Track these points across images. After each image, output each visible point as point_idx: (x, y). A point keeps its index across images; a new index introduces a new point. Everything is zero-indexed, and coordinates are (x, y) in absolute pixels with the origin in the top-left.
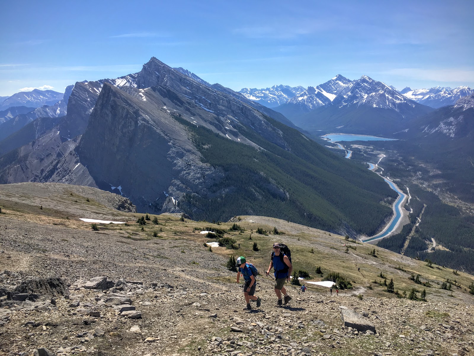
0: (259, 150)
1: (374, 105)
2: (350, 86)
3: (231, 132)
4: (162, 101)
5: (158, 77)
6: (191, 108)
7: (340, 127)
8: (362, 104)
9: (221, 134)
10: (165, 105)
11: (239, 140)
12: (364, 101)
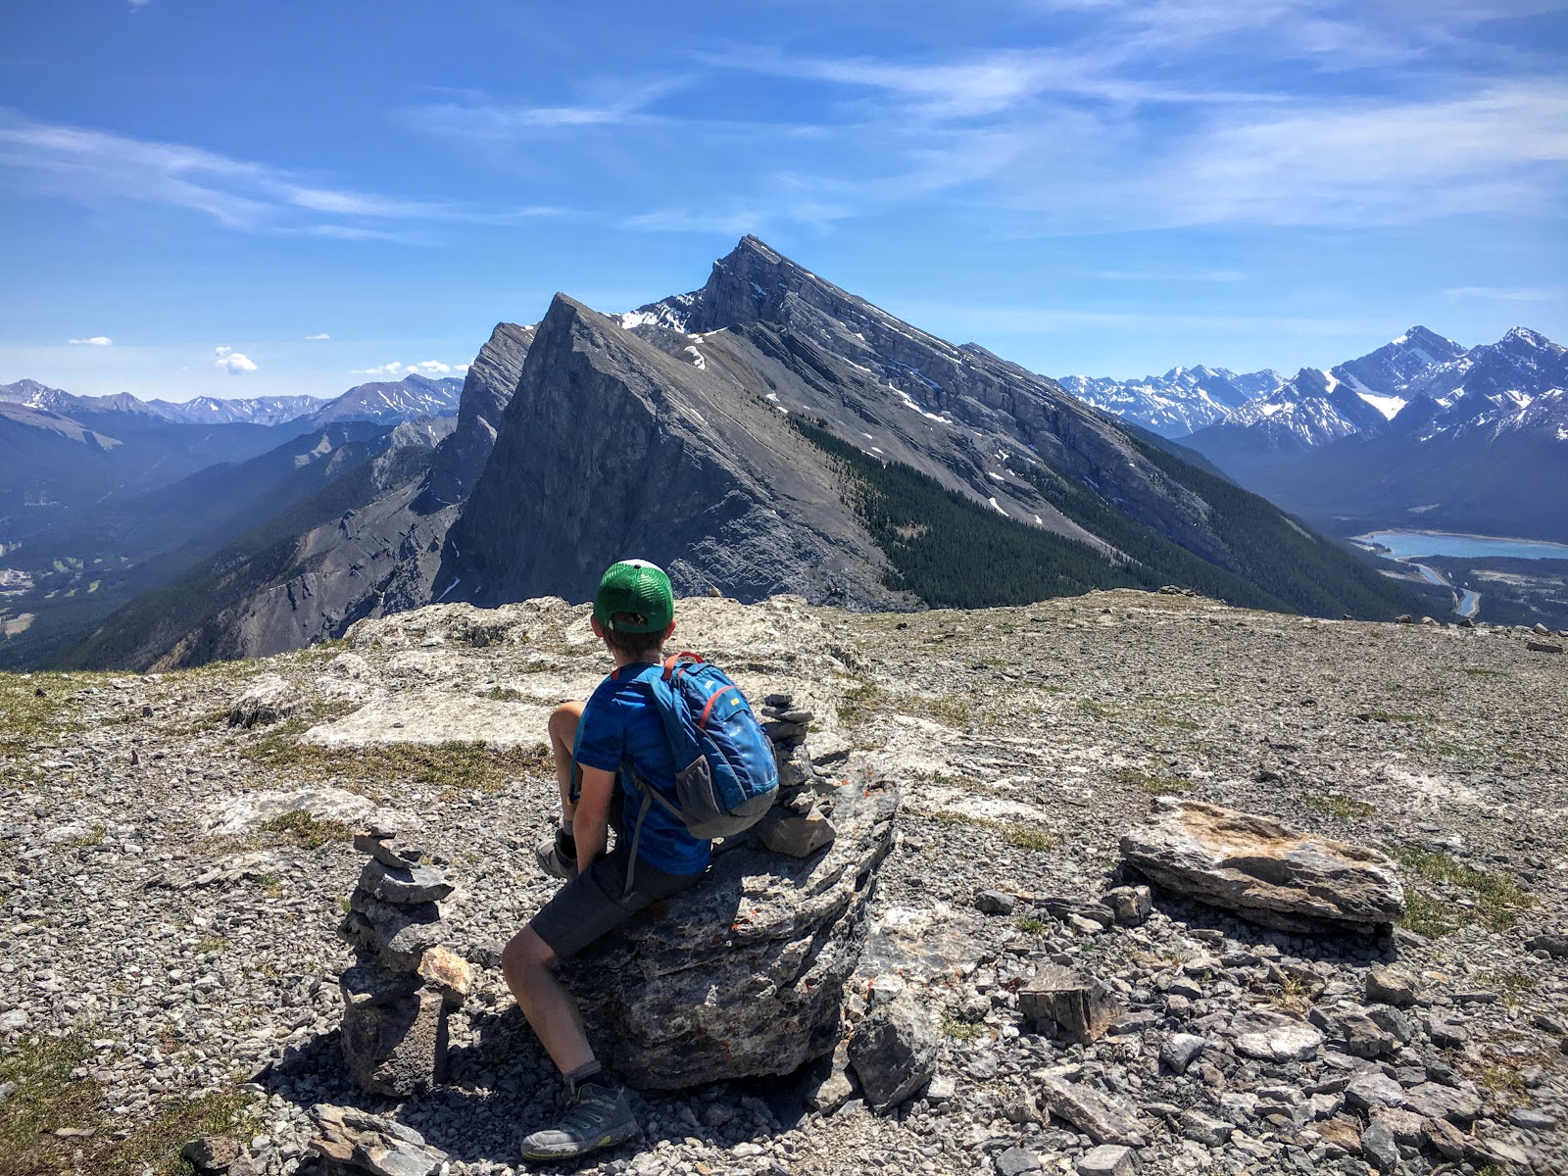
0: (1113, 561)
1: (1560, 430)
2: (1462, 366)
3: (1011, 491)
4: (762, 374)
5: (761, 302)
6: (864, 401)
7: (1423, 509)
8: (1509, 430)
9: (972, 495)
10: (773, 387)
11: (1039, 521)
12: (1520, 417)
